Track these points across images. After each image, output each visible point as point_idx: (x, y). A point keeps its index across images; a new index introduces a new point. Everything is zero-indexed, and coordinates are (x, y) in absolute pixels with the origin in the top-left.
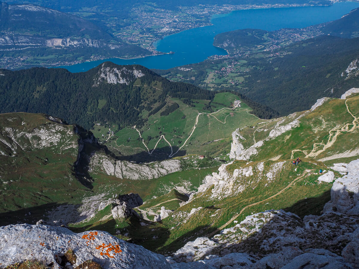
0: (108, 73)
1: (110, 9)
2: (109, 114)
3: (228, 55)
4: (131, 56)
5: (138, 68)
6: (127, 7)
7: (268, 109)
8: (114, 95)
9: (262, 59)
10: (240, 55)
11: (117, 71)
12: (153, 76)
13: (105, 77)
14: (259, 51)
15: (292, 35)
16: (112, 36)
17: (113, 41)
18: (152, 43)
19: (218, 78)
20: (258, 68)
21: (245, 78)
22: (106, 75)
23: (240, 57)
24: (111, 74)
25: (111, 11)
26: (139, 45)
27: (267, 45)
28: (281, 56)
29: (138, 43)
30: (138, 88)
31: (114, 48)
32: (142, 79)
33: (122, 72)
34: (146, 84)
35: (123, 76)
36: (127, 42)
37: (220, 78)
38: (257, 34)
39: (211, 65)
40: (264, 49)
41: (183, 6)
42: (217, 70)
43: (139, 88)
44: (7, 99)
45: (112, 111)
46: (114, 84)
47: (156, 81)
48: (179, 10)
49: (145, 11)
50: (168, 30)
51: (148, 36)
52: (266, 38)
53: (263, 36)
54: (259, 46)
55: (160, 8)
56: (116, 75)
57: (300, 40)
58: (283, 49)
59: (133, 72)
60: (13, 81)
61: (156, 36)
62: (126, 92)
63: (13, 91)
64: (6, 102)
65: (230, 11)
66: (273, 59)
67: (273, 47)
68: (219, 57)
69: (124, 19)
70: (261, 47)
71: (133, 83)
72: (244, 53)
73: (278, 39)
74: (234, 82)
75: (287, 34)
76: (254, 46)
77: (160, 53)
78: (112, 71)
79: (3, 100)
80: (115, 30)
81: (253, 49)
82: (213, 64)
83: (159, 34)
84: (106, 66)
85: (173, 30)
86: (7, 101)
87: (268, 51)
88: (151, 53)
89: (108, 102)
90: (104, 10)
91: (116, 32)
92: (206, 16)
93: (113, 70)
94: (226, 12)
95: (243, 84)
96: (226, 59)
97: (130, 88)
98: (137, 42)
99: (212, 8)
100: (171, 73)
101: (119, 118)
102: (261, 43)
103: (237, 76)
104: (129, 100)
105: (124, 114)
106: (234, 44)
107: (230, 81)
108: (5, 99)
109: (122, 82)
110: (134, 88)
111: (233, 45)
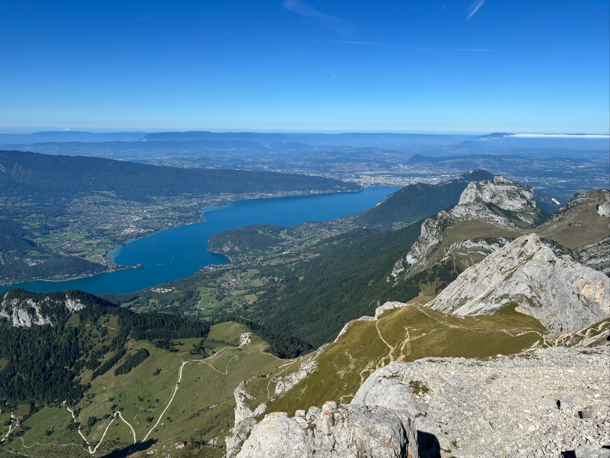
0: (14, 310)
1: (32, 202)
2: (13, 384)
3: (231, 264)
4: (66, 275)
5: (73, 296)
6: (63, 199)
7: (293, 340)
8: (25, 348)
9: (279, 266)
10: (249, 263)
11: (33, 305)
12: (102, 308)
13: (8, 317)
14: (276, 255)
15: (318, 230)
16: (33, 244)
17: (35, 253)
18: (107, 252)
19: (216, 299)
20: (276, 279)
21: (257, 295)
22: (11, 313)
23: (248, 265)
24: (20, 311)
25: (33, 204)
26: (84, 256)
27: (286, 246)
28: (306, 259)
29: (81, 254)
30: (74, 330)
31: (35, 264)
32: (82, 315)
33: (43, 306)
34: (89, 321)
35: (44, 312)
36: (61, 253)
37: (220, 300)
38: (270, 231)
39: (204, 281)
40: (282, 251)
41: (158, 195)
42: (215, 287)
43: (76, 330)
45: (20, 379)
46: (27, 327)
47: (108, 315)
48: (152, 201)
49: (95, 203)
50: (133, 230)
51: (100, 241)
52: (284, 237)
53: (279, 233)
54: (275, 248)
55: (121, 198)
56: (31, 311)
57: (329, 236)
58: (307, 249)
59: (65, 304)
61: (114, 240)
62: (49, 340)
65: (230, 201)
66: (296, 265)
67: (295, 248)
68: (217, 268)
69: (57, 216)
70: (278, 248)
71: (64, 323)
72: (255, 258)
73: (300, 237)
74: (242, 303)
75: (311, 229)
76: (268, 248)
77: (120, 268)
78: (23, 305)
80: (38, 234)
81: (267, 252)
82: (207, 279)
83: (118, 238)
84: (10, 298)
85: (142, 231)
87: (288, 254)
88: (106, 268)
89: (12, 362)
90: (20, 203)
91: (41, 237)
92: (196, 209)
93: (26, 303)
94: (225, 202)
95: (256, 305)
96: (228, 270)
97: (58, 331)
98: (80, 252)
99: (203, 197)
100: (140, 298)
101: (33, 391)
102: (278, 244)
103: (246, 294)
104: (56, 353)
105: (44, 382)
106: (239, 246)
107: (236, 302)
109: (41, 322)
110: (66, 332)
111: (237, 249)
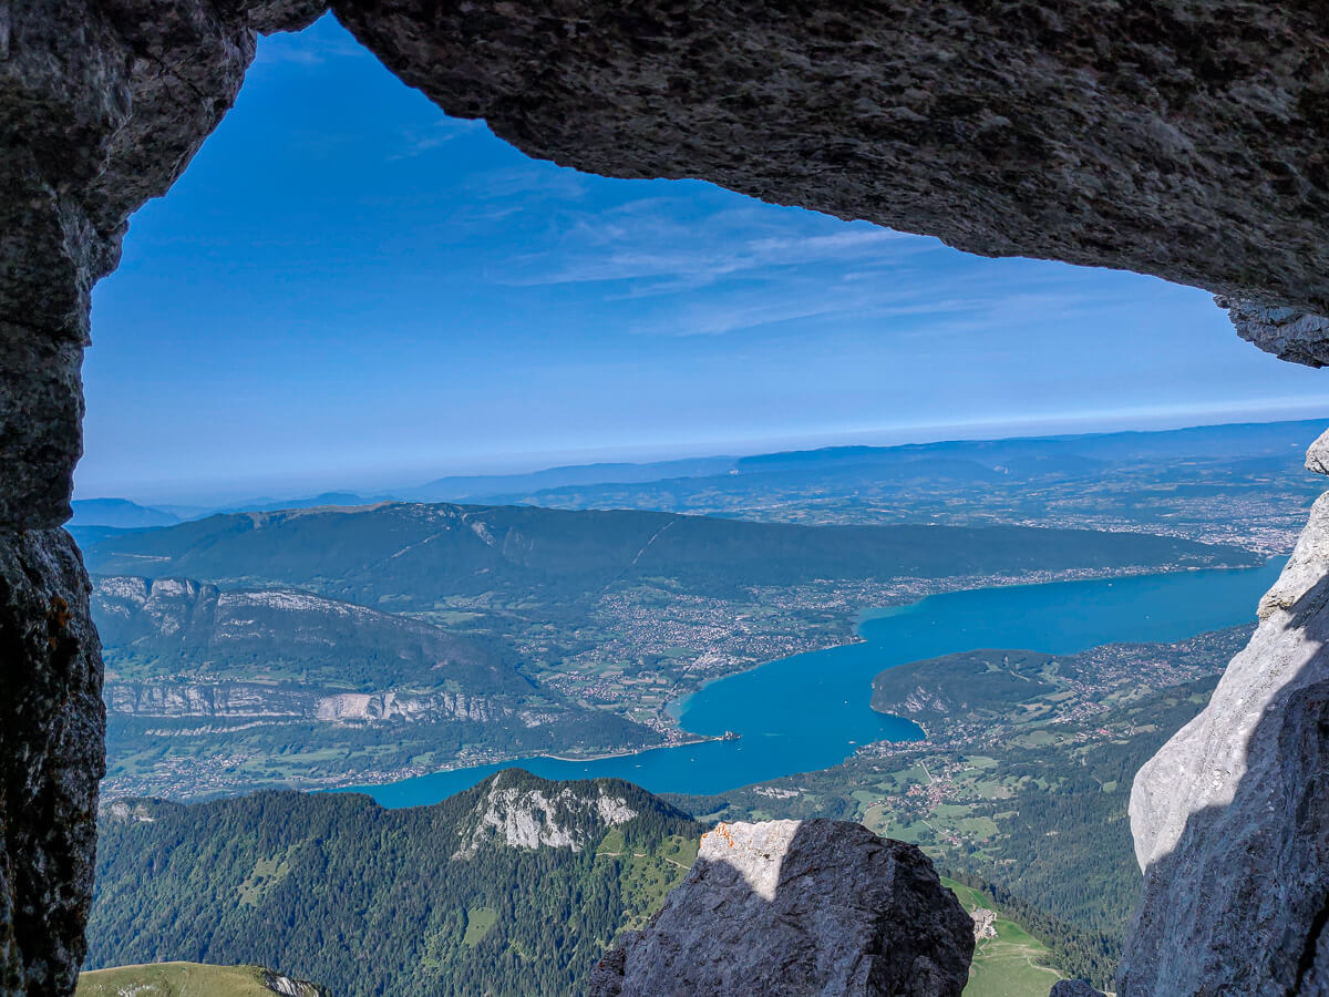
0: (510, 810)
1: (534, 601)
2: (503, 966)
3: (926, 741)
4: (591, 749)
5: (618, 788)
6: (587, 594)
7: (1108, 945)
8: (527, 892)
9: (1049, 751)
10: (970, 741)
11: (543, 803)
12: (665, 820)
13: (499, 824)
14: (1035, 725)
15: (1142, 666)
16: (533, 683)
17: (535, 701)
18: (665, 704)
19: (899, 822)
20: (1042, 783)
21: (997, 821)
22: (503, 817)
23: (968, 746)
24: (520, 814)
25: (537, 605)
26: (622, 711)
27: (1060, 703)
28: (1118, 738)
29: (617, 706)
30: (613, 864)
31: (538, 723)
32: (630, 832)
33: (559, 806)
34: (640, 848)
35: (563, 819)
36: (583, 704)
37: (908, 825)
38: (1018, 666)
39: (870, 778)
40: (1052, 715)
41: (763, 584)
42: (893, 794)
43: (617, 863)
44: (140, 910)
45: (516, 956)
46: (530, 847)
47: (676, 837)
48: (752, 598)
49: (643, 603)
50: (716, 660)
51: (651, 681)
52: (1053, 680)
53: (1041, 671)
54: (1031, 707)
55: (690, 593)
56: (539, 816)
57: (1176, 681)
58: (1118, 714)
59: (596, 805)
60: (179, 843)
61: (679, 680)
62: (569, 878)
63: (169, 880)
64: (133, 923)
65: (917, 597)
66: (1091, 753)
67: (1083, 708)
68: (895, 748)
69: (575, 630)
70: (1040, 709)
71: (595, 844)
72: (984, 730)
73: (1094, 681)
74: (959, 836)
75: (1123, 662)
76: (1015, 707)
77: (691, 738)
78: (525, 802)
79: (126, 914)
80: (542, 664)
81: (1014, 716)
82: (875, 773)
83: (686, 676)
84: (504, 786)
85: (733, 661)
86: (137, 922)
87: (1067, 724)
88: (662, 738)
89: (503, 917)
90: (515, 603)
91: (547, 670)
92: (838, 614)
93: (529, 799)
94: (906, 598)
95: (996, 845)
96: (923, 755)
97: (586, 862)
98: (615, 702)
99: (857, 588)
100: (732, 807)
101: (538, 985)
102: (1039, 697)
103: (967, 816)
104: (580, 909)
105: (559, 969)
106: (944, 701)
107: (945, 834)
108: (132, 910)
109: (558, 839)
110: (599, 865)
111: (939, 706)
